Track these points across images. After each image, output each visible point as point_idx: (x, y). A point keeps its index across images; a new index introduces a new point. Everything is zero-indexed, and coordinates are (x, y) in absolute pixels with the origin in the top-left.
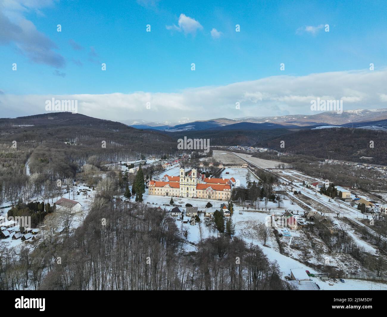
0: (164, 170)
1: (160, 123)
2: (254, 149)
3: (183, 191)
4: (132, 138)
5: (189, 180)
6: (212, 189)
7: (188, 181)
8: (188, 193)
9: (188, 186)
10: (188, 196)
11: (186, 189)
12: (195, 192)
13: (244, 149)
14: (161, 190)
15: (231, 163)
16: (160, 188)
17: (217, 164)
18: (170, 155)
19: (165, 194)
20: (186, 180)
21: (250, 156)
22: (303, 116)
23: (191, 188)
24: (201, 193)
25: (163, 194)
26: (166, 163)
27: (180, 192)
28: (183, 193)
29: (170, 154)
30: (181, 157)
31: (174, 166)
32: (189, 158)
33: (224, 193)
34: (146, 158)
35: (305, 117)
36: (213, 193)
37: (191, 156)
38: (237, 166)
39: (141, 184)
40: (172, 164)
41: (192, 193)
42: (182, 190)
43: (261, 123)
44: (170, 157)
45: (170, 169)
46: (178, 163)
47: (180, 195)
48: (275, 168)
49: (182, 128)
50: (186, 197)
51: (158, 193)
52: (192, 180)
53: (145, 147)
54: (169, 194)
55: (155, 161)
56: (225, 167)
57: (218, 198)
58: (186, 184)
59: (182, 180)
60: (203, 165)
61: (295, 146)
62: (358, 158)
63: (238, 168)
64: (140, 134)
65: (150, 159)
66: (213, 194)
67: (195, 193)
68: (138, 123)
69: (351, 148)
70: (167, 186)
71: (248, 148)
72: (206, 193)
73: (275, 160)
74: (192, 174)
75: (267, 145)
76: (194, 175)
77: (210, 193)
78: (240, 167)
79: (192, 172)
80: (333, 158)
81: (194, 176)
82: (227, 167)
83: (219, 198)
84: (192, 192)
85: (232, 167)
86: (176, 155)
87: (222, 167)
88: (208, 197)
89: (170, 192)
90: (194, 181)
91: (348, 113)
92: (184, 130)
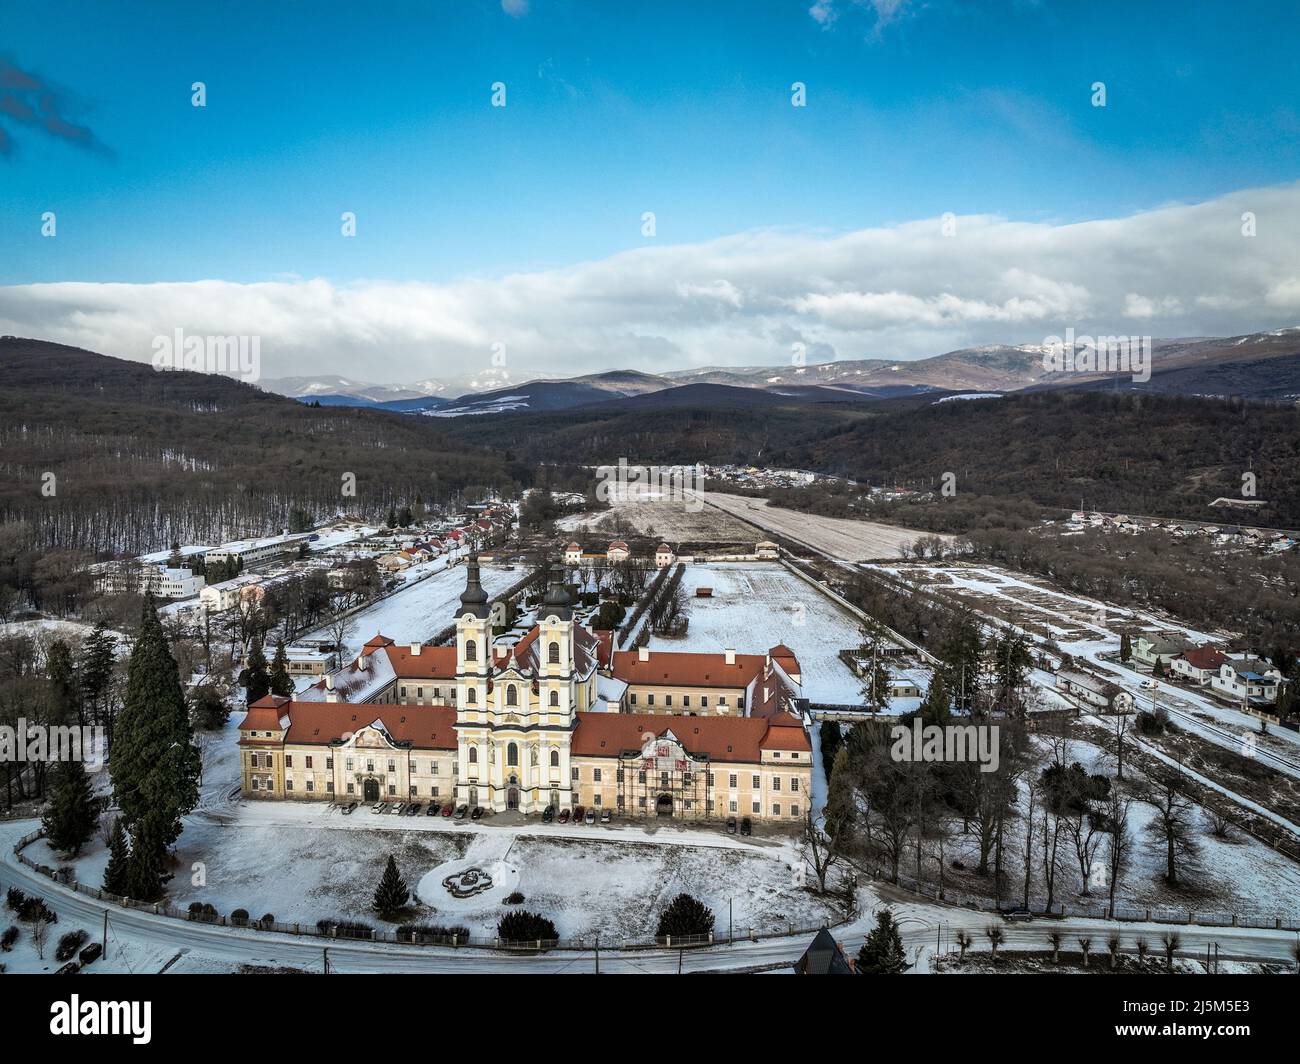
0: (392, 586)
1: (404, 388)
2: (762, 474)
3: (481, 771)
4: (265, 436)
5: (524, 693)
6: (679, 753)
7: (512, 700)
8: (513, 780)
9: (518, 738)
10: (513, 802)
11: (501, 753)
12: (563, 775)
13: (724, 476)
14: (330, 763)
15: (699, 534)
16: (320, 754)
17: (646, 546)
18: (427, 508)
19: (359, 791)
20: (499, 693)
21: (760, 503)
22: (886, 364)
23: (533, 747)
24: (608, 777)
25: (344, 791)
26: (405, 546)
27: (463, 778)
28: (483, 780)
29: (432, 501)
30: (477, 512)
31: (445, 557)
32: (514, 520)
33: (767, 775)
34: (316, 525)
35: (895, 368)
36: (687, 779)
37: (523, 508)
38: (729, 552)
39: (153, 748)
40: (435, 549)
41: (545, 783)
42: (473, 757)
43: (753, 386)
44: (430, 513)
45: (420, 580)
46: (461, 542)
47: (463, 798)
48: (898, 555)
49: (483, 407)
50: (502, 808)
51: (310, 785)
52: (545, 692)
53: (314, 473)
54: (383, 791)
55: (358, 536)
56: (682, 559)
57: (721, 811)
58: (498, 721)
59: (472, 692)
60: (578, 554)
61: (924, 461)
62: (1204, 502)
63: (737, 561)
64: (309, 420)
65: (336, 524)
66: (686, 783)
67: (565, 782)
68: (324, 390)
69: (1158, 463)
70: (372, 734)
71: (740, 471)
72: (643, 778)
73: (871, 519)
74: (544, 654)
75: (809, 457)
76: (554, 658)
77: (665, 778)
78: (749, 557)
79: (542, 638)
80: (1099, 508)
81: (554, 669)
82: (691, 558)
83: (728, 813)
84: (544, 774)
85: (713, 558)
86: (458, 507)
87: (669, 561)
88: (651, 804)
89: (391, 780)
90: (554, 701)
91: (1024, 353)
92: (492, 410)
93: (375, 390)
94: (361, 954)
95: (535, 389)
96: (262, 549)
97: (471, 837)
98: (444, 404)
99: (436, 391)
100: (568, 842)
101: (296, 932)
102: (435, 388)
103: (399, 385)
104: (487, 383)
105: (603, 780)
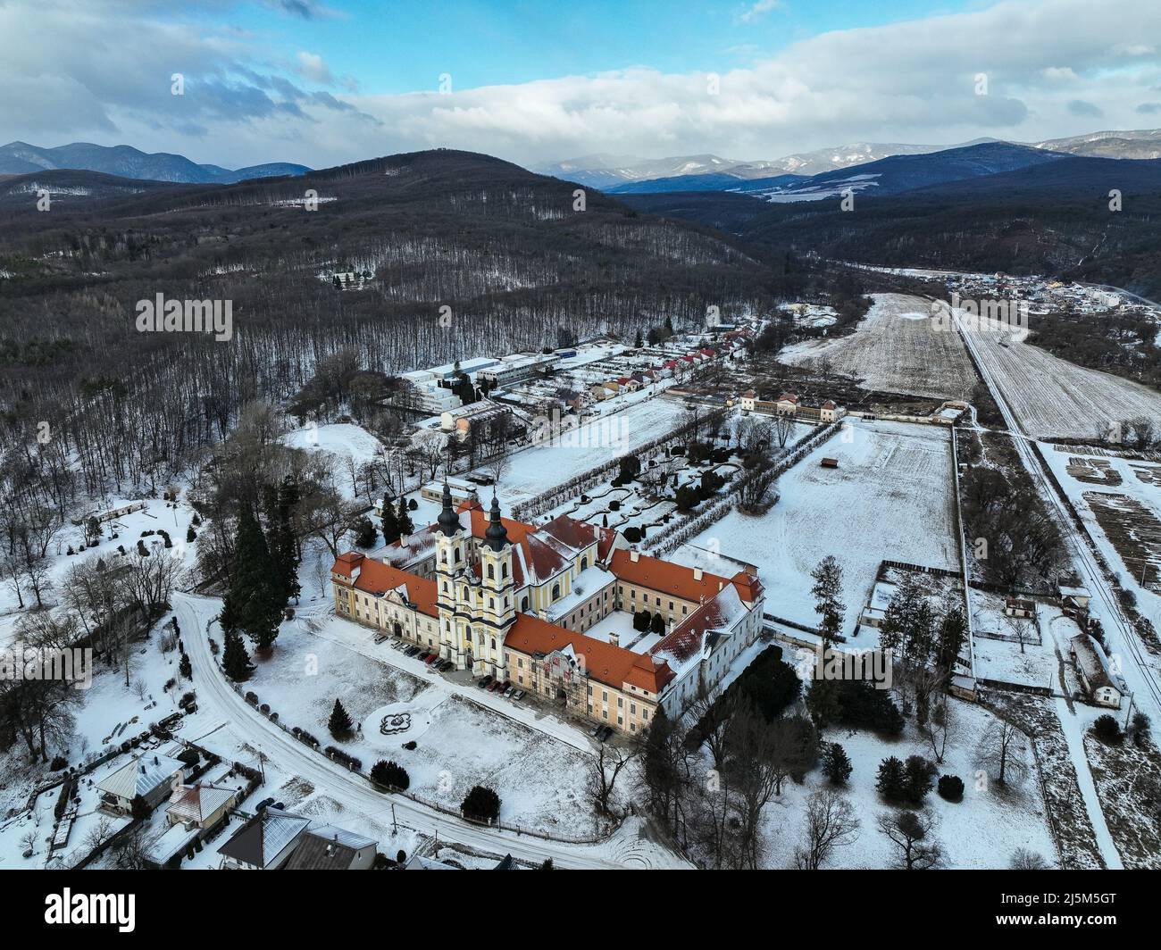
3: (452, 638)
5: (473, 594)
6: (566, 666)
7: (467, 597)
8: (469, 651)
9: (471, 624)
10: (469, 666)
11: (463, 632)
12: (499, 656)
14: (376, 606)
16: (372, 599)
18: (679, 327)
19: (391, 628)
20: (461, 589)
23: (481, 633)
24: (527, 667)
25: (384, 625)
27: (443, 639)
28: (454, 645)
33: (627, 701)
36: (575, 686)
40: (646, 379)
41: (488, 659)
42: (448, 628)
47: (443, 653)
49: (834, 186)
50: (463, 667)
51: (367, 616)
52: (486, 597)
54: (403, 633)
55: (607, 354)
57: (597, 715)
58: (460, 609)
59: (445, 584)
63: (907, 422)
65: (598, 340)
66: (575, 689)
67: (500, 663)
70: (395, 595)
71: (1038, 287)
72: (547, 675)
74: (485, 571)
76: (491, 575)
77: (560, 680)
78: (922, 419)
81: (491, 583)
82: (862, 415)
84: (488, 652)
87: (833, 417)
88: (553, 694)
89: (407, 627)
90: (492, 606)
93: (742, 167)
94: (301, 756)
95: (891, 168)
96: (517, 369)
97: (426, 684)
98: (798, 182)
99: (799, 167)
100: (478, 708)
101: (285, 729)
102: (797, 164)
103: (765, 162)
104: (849, 157)
105: (521, 668)
